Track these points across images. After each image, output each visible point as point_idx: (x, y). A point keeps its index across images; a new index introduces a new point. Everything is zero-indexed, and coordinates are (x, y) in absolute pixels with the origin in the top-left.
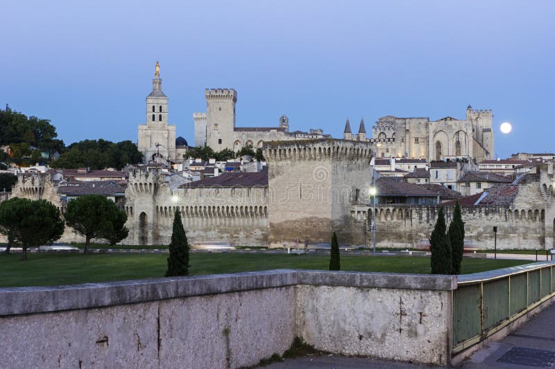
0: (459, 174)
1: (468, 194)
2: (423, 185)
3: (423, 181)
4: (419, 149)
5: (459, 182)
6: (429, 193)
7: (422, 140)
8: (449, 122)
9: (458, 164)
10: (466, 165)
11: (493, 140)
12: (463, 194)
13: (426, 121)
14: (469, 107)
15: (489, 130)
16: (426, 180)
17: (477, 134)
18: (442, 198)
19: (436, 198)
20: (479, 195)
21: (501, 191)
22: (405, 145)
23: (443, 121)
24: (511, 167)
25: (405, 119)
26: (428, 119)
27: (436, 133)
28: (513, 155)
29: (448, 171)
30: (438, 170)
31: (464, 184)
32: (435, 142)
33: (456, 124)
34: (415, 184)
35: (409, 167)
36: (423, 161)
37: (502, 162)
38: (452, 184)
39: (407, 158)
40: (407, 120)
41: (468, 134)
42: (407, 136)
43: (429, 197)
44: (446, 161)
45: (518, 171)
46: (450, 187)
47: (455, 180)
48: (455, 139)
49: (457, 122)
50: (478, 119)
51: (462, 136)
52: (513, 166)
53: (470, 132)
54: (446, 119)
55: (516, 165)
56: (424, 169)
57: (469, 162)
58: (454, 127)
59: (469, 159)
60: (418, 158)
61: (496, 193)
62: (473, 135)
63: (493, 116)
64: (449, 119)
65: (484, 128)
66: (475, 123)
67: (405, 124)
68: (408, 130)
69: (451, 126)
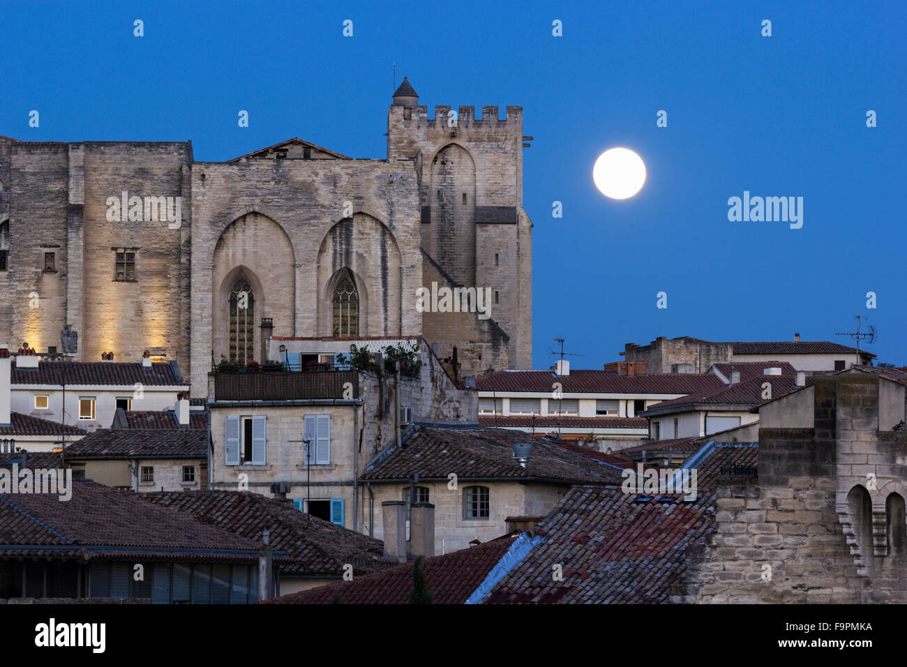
0: (369, 436)
1: (418, 550)
2: (175, 498)
3: (168, 478)
4: (140, 312)
5: (367, 482)
6: (210, 540)
7: (155, 263)
8: (301, 172)
9: (367, 382)
10: (405, 388)
11: (527, 267)
12: (393, 549)
13: (174, 159)
14: (405, 90)
15: (506, 216)
16: (188, 475)
17: (445, 234)
18: (280, 573)
19: (252, 565)
20: (485, 555)
21: (611, 533)
22: (63, 291)
23: (266, 164)
24: (626, 410)
25: (65, 148)
26: (187, 147)
27: (227, 225)
28: (630, 348)
29: (310, 423)
30: (256, 415)
31: (396, 494)
32: (222, 272)
33: (333, 180)
34: (126, 491)
35: (86, 408)
36: (165, 374)
37: (580, 381)
38: (334, 494)
39: (77, 357)
40: (77, 156)
41: (399, 233)
42: (76, 240)
43: (211, 564)
44: (295, 364)
45: (667, 431)
46: (320, 509)
47: (348, 474)
48: (328, 259)
49: (338, 168)
50: (453, 155)
51: (367, 244)
52: (639, 405)
53: (407, 221)
54: (280, 151)
55: (652, 399)
56: (171, 416)
57: (425, 373)
58: (324, 195)
59: (423, 355)
60: (136, 357)
61: (584, 540)
62: (425, 238)
63: (527, 141)
64: (299, 150)
65: (482, 202)
66: (431, 177)
67: (64, 174)
68: (78, 210)
69: (307, 190)
